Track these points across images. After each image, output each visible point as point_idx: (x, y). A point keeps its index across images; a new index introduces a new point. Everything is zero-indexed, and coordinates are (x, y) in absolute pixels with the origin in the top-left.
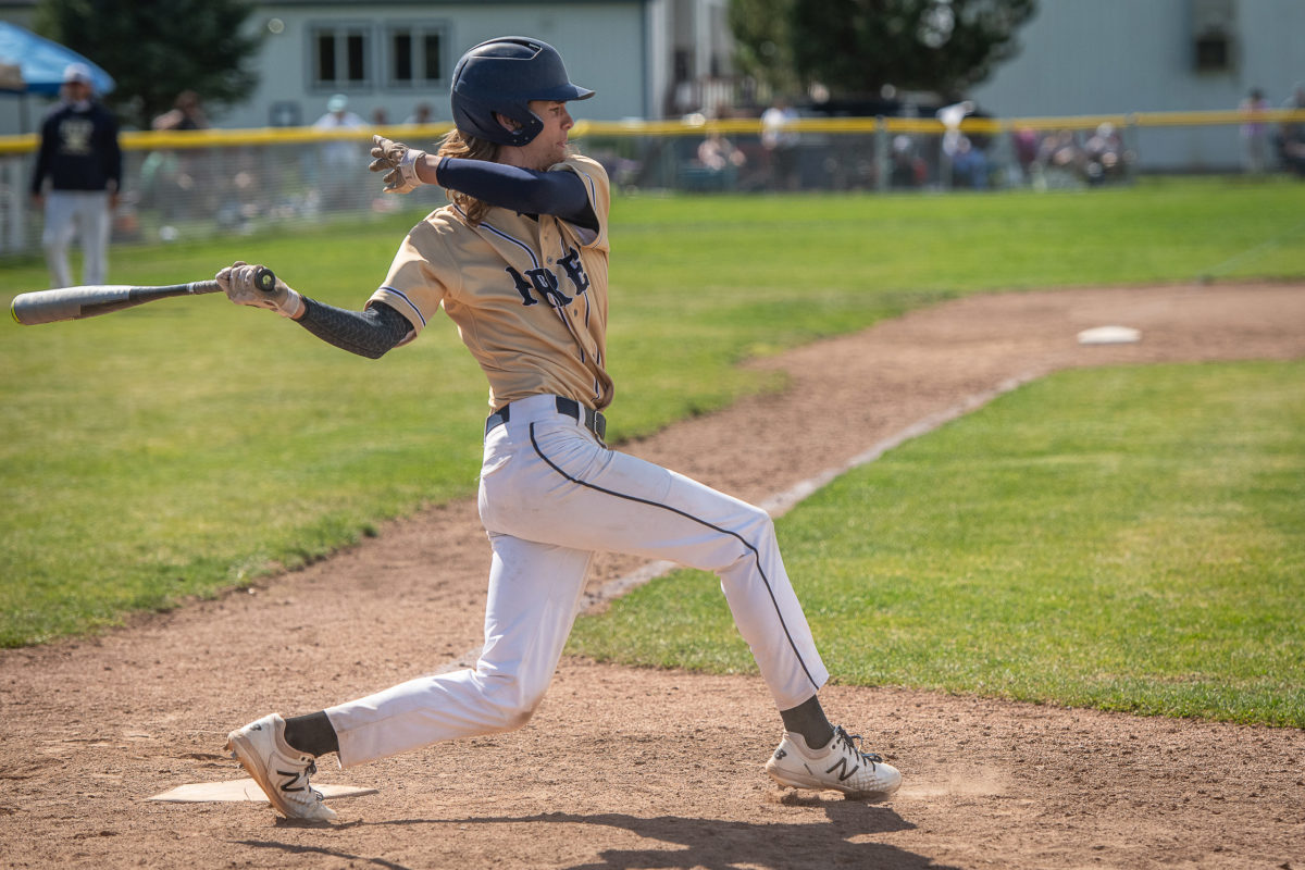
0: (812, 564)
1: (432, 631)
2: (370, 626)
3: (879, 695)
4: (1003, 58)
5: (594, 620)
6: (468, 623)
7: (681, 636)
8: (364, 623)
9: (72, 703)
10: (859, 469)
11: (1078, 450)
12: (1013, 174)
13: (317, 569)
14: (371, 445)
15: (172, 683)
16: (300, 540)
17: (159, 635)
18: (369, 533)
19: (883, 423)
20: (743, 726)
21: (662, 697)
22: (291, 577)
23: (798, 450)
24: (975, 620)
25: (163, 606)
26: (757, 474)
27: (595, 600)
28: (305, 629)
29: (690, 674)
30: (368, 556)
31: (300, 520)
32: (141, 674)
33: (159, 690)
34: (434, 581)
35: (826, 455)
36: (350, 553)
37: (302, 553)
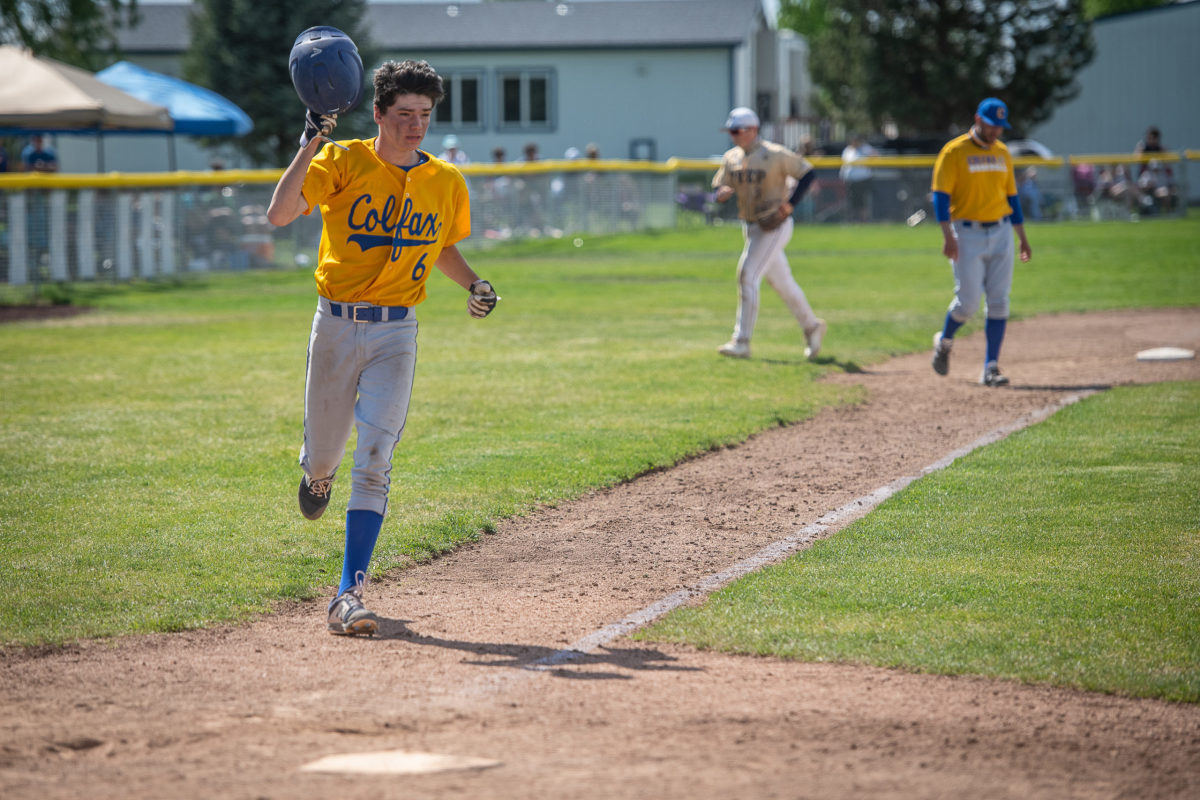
0: (892, 562)
1: (547, 619)
2: (491, 615)
3: (958, 683)
4: (1061, 100)
5: (694, 611)
6: (579, 612)
7: (773, 627)
8: (487, 612)
9: (228, 682)
10: (933, 475)
11: (1138, 459)
12: (1071, 205)
13: (443, 562)
14: (489, 451)
15: (316, 664)
16: (428, 536)
17: (303, 620)
18: (489, 531)
19: (955, 432)
20: (834, 710)
21: (758, 682)
22: (419, 569)
23: (877, 458)
24: (1046, 616)
25: (307, 595)
26: (839, 479)
27: (693, 592)
28: (434, 616)
29: (783, 661)
30: (488, 551)
31: (427, 518)
32: (289, 656)
33: (304, 671)
34: (547, 574)
35: (903, 463)
36: (472, 548)
37: (430, 548)
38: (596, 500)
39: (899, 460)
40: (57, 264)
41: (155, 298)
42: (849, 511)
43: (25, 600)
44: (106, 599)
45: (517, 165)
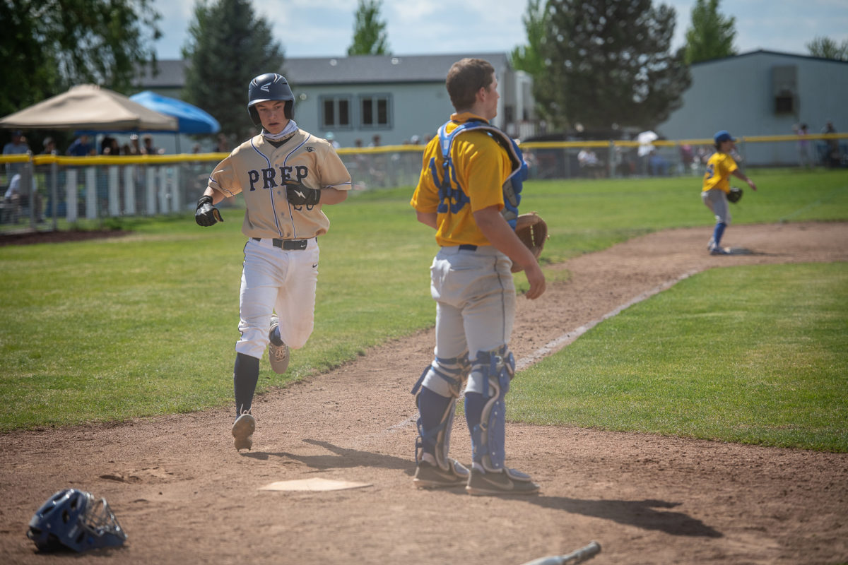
0: (588, 369)
1: (395, 404)
2: (364, 401)
3: (626, 436)
4: (675, 108)
7: (522, 406)
8: (361, 400)
9: (218, 441)
10: (609, 319)
11: (722, 309)
12: (681, 168)
13: (335, 372)
14: (360, 309)
16: (327, 357)
18: (361, 354)
19: (620, 296)
20: (558, 452)
21: (515, 437)
22: (323, 376)
23: (577, 311)
24: (674, 397)
26: (556, 322)
29: (528, 425)
30: (361, 365)
31: (326, 347)
34: (394, 378)
35: (592, 313)
36: (352, 364)
37: (328, 364)
38: (420, 336)
39: (589, 311)
40: (114, 208)
41: (168, 226)
42: (563, 340)
43: (102, 396)
44: (147, 395)
45: (370, 149)
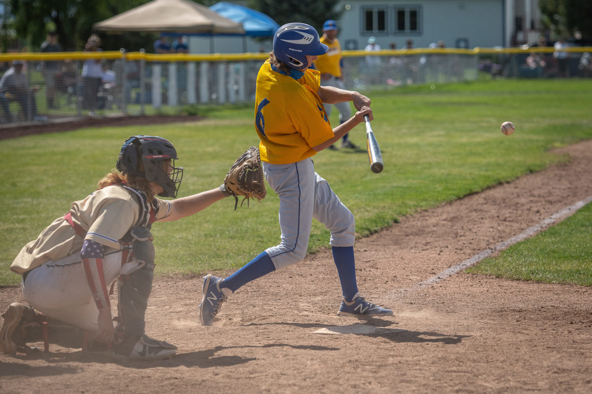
0: (586, 236)
1: (425, 263)
2: (399, 261)
5: (494, 260)
6: (440, 260)
7: (531, 267)
8: (396, 260)
9: (277, 291)
13: (375, 236)
14: (395, 184)
15: (317, 283)
16: (367, 224)
17: (311, 263)
18: (396, 221)
20: (561, 306)
21: (525, 293)
22: (364, 240)
23: (576, 188)
25: (312, 251)
26: (559, 198)
27: (493, 251)
28: (372, 262)
29: (536, 283)
30: (396, 231)
31: (367, 215)
32: (305, 279)
33: (313, 287)
34: (424, 242)
35: (589, 190)
36: (388, 230)
37: (368, 230)
38: (445, 208)
39: (586, 188)
40: (191, 97)
41: (235, 113)
42: (564, 213)
43: (182, 253)
44: (219, 253)
45: (403, 51)
